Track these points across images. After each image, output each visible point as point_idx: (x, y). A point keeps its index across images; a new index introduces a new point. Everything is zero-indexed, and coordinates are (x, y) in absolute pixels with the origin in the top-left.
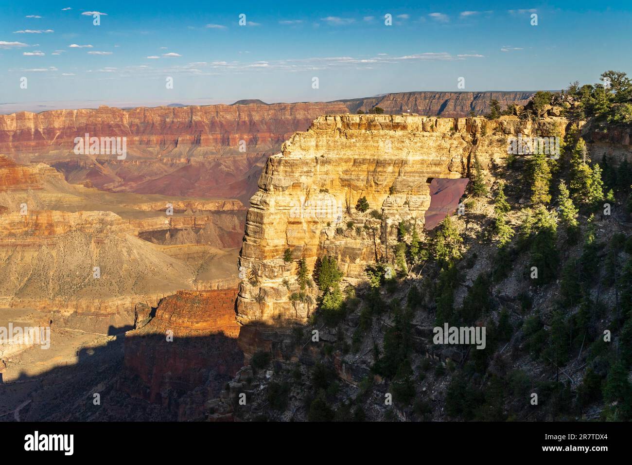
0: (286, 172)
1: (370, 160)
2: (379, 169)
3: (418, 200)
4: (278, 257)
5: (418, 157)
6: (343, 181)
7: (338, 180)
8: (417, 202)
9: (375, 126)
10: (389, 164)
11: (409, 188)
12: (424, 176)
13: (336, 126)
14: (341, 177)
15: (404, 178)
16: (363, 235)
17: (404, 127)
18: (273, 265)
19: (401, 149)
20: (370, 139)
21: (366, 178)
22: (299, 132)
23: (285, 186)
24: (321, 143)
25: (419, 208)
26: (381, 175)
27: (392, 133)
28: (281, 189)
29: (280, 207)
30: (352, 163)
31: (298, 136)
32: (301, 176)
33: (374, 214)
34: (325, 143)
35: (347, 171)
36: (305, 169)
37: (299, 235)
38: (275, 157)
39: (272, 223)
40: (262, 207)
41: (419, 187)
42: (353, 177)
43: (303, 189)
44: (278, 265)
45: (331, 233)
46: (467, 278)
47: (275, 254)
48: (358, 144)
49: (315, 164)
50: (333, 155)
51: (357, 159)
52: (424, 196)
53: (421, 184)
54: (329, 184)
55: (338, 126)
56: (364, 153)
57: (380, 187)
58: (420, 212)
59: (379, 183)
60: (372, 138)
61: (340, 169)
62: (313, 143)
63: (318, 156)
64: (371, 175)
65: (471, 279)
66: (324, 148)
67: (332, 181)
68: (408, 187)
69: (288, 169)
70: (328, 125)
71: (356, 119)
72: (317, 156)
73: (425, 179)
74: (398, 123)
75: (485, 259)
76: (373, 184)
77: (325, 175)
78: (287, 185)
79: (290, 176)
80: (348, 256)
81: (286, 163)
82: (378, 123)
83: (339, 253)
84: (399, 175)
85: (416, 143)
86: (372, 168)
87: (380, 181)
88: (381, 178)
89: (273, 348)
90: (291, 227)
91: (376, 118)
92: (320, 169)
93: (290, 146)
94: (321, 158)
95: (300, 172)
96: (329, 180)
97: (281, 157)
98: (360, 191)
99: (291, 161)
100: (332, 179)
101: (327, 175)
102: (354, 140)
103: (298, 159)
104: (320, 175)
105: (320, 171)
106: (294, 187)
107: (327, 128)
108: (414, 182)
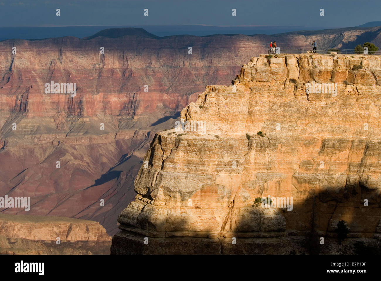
0: (189, 163)
1: (353, 142)
6: (301, 183)
7: (290, 181)
9: (362, 76)
13: (288, 76)
14: (297, 175)
20: (352, 101)
22: (216, 86)
23: (187, 190)
24: (257, 108)
26: (374, 172)
28: (178, 196)
30: (318, 149)
31: (213, 94)
32: (218, 171)
34: (266, 108)
35: (308, 163)
36: (227, 159)
38: (169, 134)
40: (140, 231)
43: (223, 197)
48: (330, 112)
49: (247, 149)
50: (281, 132)
51: (329, 140)
54: (274, 189)
55: (291, 77)
56: (342, 129)
60: (357, 100)
61: (295, 160)
62: (245, 109)
63: (253, 133)
64: (354, 172)
66: (265, 117)
67: (279, 183)
69: (194, 158)
70: (273, 74)
71: (327, 63)
72: (251, 133)
77: (266, 171)
78: (191, 189)
79: (196, 170)
81: (190, 146)
82: (368, 72)
86: (356, 159)
91: (365, 62)
92: (255, 159)
93: (199, 112)
94: (259, 138)
95: (217, 163)
96: (274, 180)
97: (179, 135)
98: (334, 203)
99: (200, 142)
100: (278, 180)
101: (269, 171)
102: (323, 104)
103: (213, 138)
104: (255, 169)
105: (255, 163)
106: (205, 192)
107: (271, 80)
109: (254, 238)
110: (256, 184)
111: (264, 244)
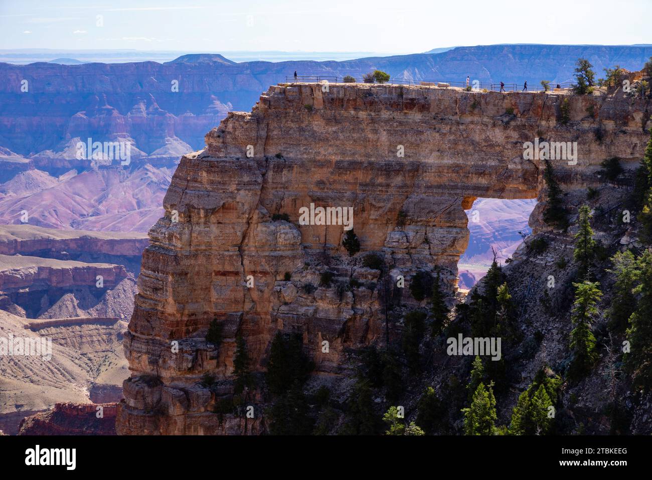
0: (212, 182)
1: (362, 163)
2: (379, 181)
4: (195, 334)
5: (447, 161)
8: (445, 239)
10: (397, 172)
11: (431, 214)
12: (457, 194)
14: (311, 193)
15: (424, 196)
17: (424, 107)
19: (418, 146)
23: (210, 207)
24: (275, 133)
25: (448, 252)
26: (382, 191)
27: (401, 116)
30: (330, 170)
32: (238, 190)
33: (370, 260)
35: (321, 182)
36: (246, 179)
38: (194, 156)
39: (186, 274)
41: (449, 213)
43: (243, 214)
44: (195, 349)
45: (292, 293)
46: (523, 375)
47: (190, 328)
48: (341, 136)
49: (265, 170)
50: (296, 155)
51: (340, 162)
52: (458, 229)
53: (452, 208)
54: (290, 206)
55: (306, 104)
56: (352, 152)
57: (380, 211)
58: (450, 256)
59: (377, 205)
61: (310, 179)
62: (263, 133)
63: (271, 155)
65: (530, 377)
66: (282, 141)
67: (295, 201)
68: (429, 213)
69: (216, 178)
72: (269, 156)
74: (412, 100)
75: (555, 343)
76: (368, 207)
77: (282, 190)
78: (213, 207)
79: (218, 189)
80: (320, 333)
81: (212, 167)
82: (376, 100)
85: (444, 134)
87: (379, 201)
88: (381, 196)
90: (219, 280)
92: (273, 179)
94: (276, 160)
95: (237, 182)
96: (290, 198)
99: (221, 164)
100: (294, 198)
101: (286, 190)
103: (234, 160)
104: (273, 188)
105: (273, 182)
106: (227, 209)
108: (439, 204)
109: (272, 250)
110: (273, 202)
111: (281, 256)
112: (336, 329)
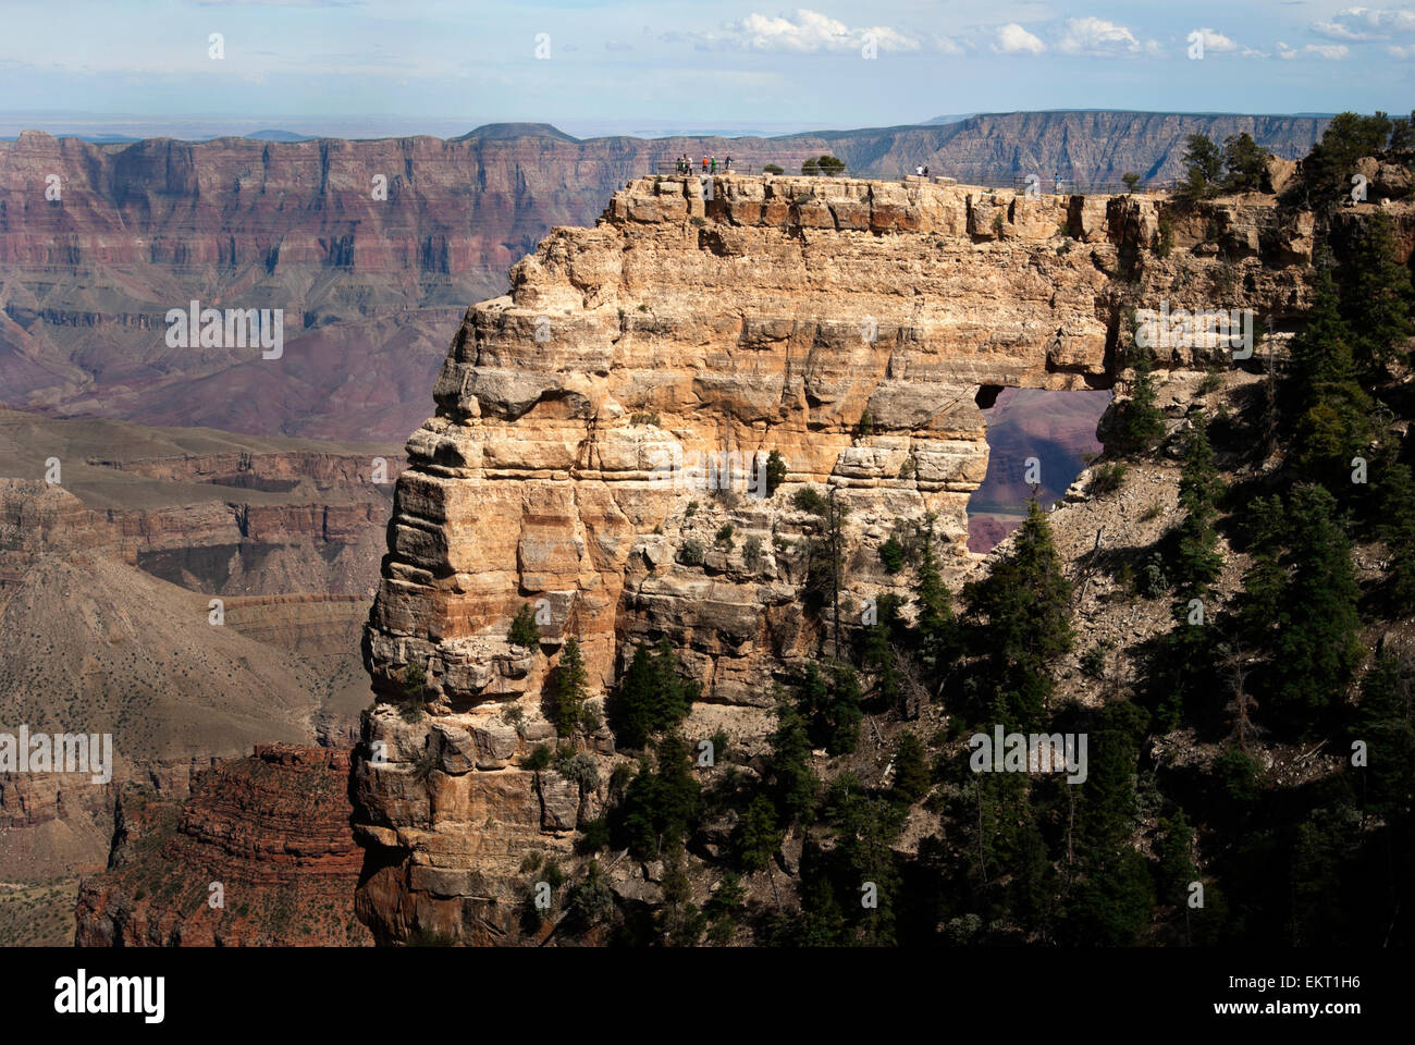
0: (520, 353)
1: (795, 322)
2: (822, 355)
3: (949, 456)
4: (489, 628)
5: (949, 321)
6: (708, 390)
7: (690, 386)
8: (943, 461)
9: (813, 214)
10: (858, 340)
11: (920, 416)
12: (969, 381)
13: (689, 212)
14: (702, 377)
15: (905, 384)
16: (766, 564)
17: (909, 222)
18: (472, 654)
19: (896, 292)
20: (795, 255)
21: (781, 381)
22: (568, 229)
23: (519, 401)
24: (637, 266)
25: (951, 484)
26: (831, 374)
27: (868, 238)
28: (503, 411)
29: (499, 467)
30: (737, 335)
31: (563, 242)
32: (568, 369)
33: (805, 500)
34: (652, 268)
35: (720, 357)
36: (583, 349)
37: (559, 561)
38: (491, 307)
39: (474, 520)
41: (953, 414)
42: (739, 378)
43: (577, 412)
44: (489, 655)
45: (665, 557)
47: (481, 618)
48: (757, 273)
49: (618, 333)
50: (675, 307)
51: (755, 321)
52: (968, 445)
53: (959, 406)
54: (664, 399)
55: (695, 213)
56: (777, 302)
57: (826, 410)
58: (952, 494)
59: (822, 398)
60: (804, 254)
61: (699, 352)
62: (616, 267)
63: (630, 307)
64: (797, 373)
66: (649, 283)
67: (672, 390)
68: (916, 413)
70: (663, 209)
71: (754, 192)
72: (625, 307)
73: (973, 392)
74: (888, 208)
76: (805, 404)
77: (650, 371)
78: (524, 399)
79: (532, 367)
80: (715, 631)
81: (522, 327)
82: (824, 206)
83: (687, 619)
84: (889, 375)
85: (946, 274)
86: (800, 353)
87: (826, 392)
88: (828, 383)
89: (463, 919)
90: (532, 533)
91: (818, 190)
92: (633, 350)
93: (538, 271)
94: (639, 315)
95: (566, 355)
96: (663, 385)
97: (508, 309)
98: (763, 424)
100: (670, 384)
102: (746, 260)
103: (561, 314)
104: (632, 367)
105: (632, 356)
107: (660, 218)
108: (935, 398)
109: (629, 479)
110: (633, 391)
111: (645, 491)
112: (742, 622)
